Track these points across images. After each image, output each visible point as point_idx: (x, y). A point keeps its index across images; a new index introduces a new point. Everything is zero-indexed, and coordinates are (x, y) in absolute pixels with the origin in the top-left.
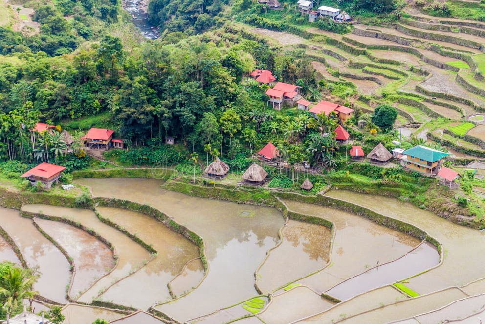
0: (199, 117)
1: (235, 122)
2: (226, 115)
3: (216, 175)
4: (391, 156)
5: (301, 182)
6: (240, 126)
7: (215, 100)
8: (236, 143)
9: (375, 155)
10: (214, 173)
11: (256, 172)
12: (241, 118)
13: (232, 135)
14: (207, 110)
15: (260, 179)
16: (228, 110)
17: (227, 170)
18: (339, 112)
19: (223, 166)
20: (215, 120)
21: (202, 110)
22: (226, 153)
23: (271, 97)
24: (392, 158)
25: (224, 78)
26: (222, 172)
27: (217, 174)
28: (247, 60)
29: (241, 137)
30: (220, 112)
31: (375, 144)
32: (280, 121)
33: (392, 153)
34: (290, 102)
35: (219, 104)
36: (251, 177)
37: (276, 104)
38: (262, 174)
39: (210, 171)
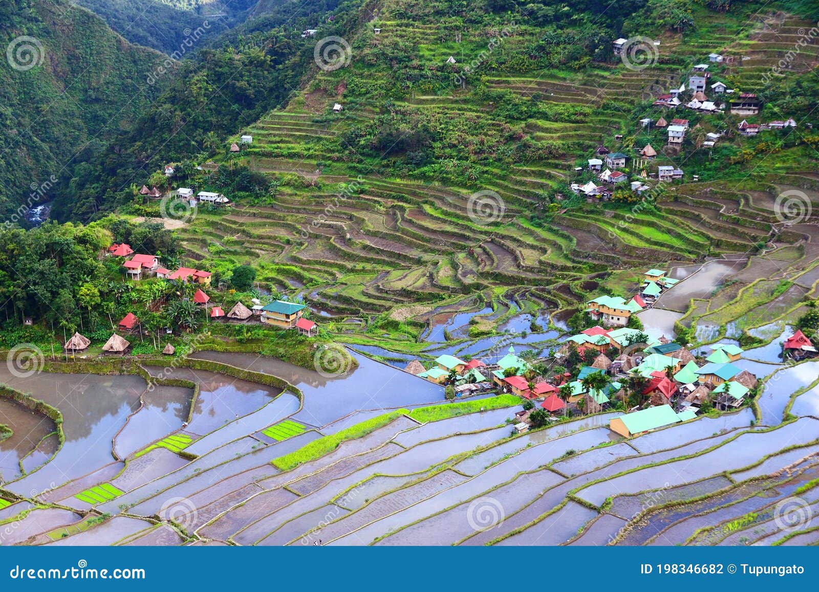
0: (55, 294)
1: (93, 296)
2: (84, 290)
3: (75, 350)
4: (251, 313)
5: (163, 347)
6: (98, 300)
7: (72, 276)
8: (96, 316)
9: (234, 313)
10: (73, 348)
11: (116, 342)
12: (99, 291)
13: (90, 308)
14: (63, 287)
15: (122, 349)
16: (86, 285)
17: (88, 344)
18: (198, 277)
19: (82, 339)
20: (71, 296)
21: (58, 287)
22: (87, 327)
23: (129, 268)
24: (253, 315)
25: (78, 253)
26: (83, 346)
27: (77, 348)
28: (104, 235)
29: (101, 310)
30: (76, 288)
31: (234, 303)
32: (139, 291)
33: (252, 310)
34: (150, 272)
35: (75, 280)
36: (112, 347)
37: (135, 275)
38: (124, 344)
39: (70, 347)
